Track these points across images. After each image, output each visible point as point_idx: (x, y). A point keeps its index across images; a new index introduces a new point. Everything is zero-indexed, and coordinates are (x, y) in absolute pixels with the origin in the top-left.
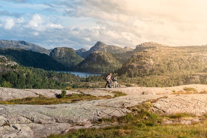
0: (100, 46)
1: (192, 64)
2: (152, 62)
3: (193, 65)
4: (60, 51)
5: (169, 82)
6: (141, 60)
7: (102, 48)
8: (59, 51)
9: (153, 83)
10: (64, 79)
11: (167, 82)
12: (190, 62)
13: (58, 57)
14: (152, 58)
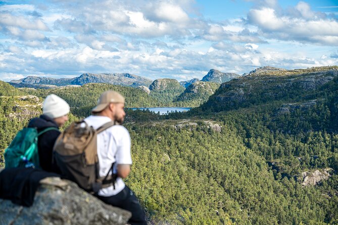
0: (213, 74)
1: (291, 91)
2: (242, 92)
3: (293, 93)
4: (161, 84)
5: (253, 116)
6: (230, 90)
7: (216, 76)
8: (159, 83)
9: (232, 118)
10: (139, 117)
11: (251, 116)
12: (289, 90)
13: (159, 91)
14: (242, 87)
